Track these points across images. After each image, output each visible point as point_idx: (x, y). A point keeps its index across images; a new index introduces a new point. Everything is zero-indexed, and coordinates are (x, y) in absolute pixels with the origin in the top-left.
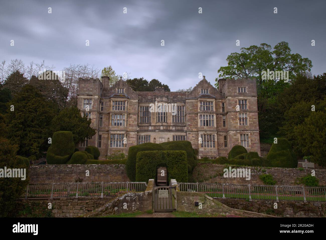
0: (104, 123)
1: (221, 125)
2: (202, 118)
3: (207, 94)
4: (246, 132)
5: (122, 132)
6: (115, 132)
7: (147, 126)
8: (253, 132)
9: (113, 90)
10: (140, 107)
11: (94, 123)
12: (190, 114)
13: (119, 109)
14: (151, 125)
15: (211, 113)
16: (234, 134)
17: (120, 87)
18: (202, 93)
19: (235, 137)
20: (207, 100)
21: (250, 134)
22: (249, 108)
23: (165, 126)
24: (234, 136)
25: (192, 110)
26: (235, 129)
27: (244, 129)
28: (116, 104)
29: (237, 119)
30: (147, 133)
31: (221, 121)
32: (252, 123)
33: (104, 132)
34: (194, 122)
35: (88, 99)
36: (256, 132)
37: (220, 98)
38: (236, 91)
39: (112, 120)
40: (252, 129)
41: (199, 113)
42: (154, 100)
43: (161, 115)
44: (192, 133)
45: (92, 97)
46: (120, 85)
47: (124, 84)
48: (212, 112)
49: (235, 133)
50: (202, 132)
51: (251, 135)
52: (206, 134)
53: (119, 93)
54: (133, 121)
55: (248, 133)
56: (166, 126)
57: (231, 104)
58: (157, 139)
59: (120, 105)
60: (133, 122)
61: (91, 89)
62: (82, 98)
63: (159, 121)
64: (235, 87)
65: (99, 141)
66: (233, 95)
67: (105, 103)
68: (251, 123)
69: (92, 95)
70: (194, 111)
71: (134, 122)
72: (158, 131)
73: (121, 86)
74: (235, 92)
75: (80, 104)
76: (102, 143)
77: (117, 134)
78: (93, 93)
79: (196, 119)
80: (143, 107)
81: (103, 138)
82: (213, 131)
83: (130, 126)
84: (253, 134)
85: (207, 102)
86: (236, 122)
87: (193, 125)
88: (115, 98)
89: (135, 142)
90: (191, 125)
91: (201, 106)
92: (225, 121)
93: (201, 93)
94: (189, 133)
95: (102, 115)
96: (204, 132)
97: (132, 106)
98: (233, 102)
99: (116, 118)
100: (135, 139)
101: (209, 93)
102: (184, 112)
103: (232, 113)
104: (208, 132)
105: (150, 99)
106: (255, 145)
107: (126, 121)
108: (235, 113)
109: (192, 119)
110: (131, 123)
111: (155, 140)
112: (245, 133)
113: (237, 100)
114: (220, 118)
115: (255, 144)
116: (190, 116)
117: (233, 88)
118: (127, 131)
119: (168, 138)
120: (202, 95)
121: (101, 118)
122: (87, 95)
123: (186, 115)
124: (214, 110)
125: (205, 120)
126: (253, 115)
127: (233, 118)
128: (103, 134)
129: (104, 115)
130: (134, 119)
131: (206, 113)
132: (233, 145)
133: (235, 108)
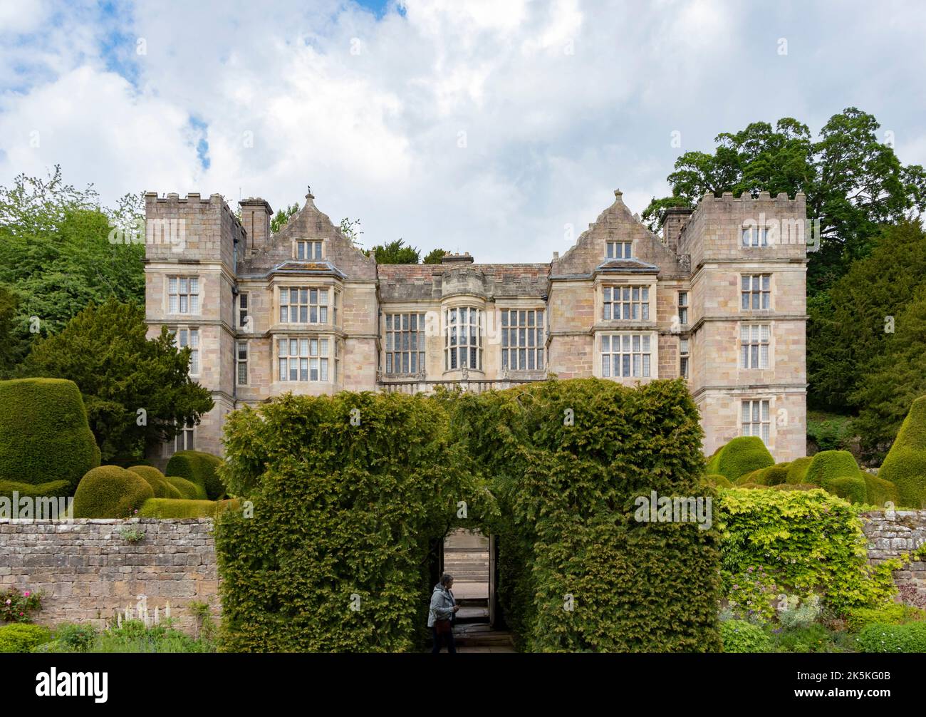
1: (675, 372)
2: (608, 349)
3: (627, 260)
4: (762, 394)
7: (412, 384)
8: (787, 390)
9: (281, 248)
10: (384, 317)
11: (213, 369)
12: (565, 335)
13: (303, 318)
14: (428, 379)
15: (640, 329)
16: (720, 402)
17: (305, 235)
18: (610, 255)
20: (626, 281)
21: (774, 398)
22: (777, 303)
23: (476, 381)
24: (722, 407)
25: (573, 319)
26: (724, 383)
27: (757, 380)
28: (293, 299)
29: (735, 347)
31: (675, 358)
32: (786, 358)
34: (580, 363)
35: (182, 277)
36: (795, 390)
37: (673, 274)
38: (733, 241)
39: (280, 358)
40: (783, 382)
41: (601, 329)
42: (434, 288)
45: (199, 267)
46: (305, 227)
47: (323, 225)
48: (645, 325)
49: (723, 399)
51: (779, 403)
53: (306, 257)
54: (357, 365)
55: (769, 396)
56: (480, 382)
57: (714, 290)
59: (309, 304)
60: (360, 368)
61: (195, 239)
62: (162, 271)
63: (454, 365)
64: (733, 226)
66: (724, 257)
67: (254, 296)
68: (780, 358)
69: (197, 263)
70: (579, 324)
71: (363, 367)
73: (309, 230)
74: (730, 247)
75: (156, 296)
78: (202, 251)
79: (585, 354)
80: (397, 315)
84: (787, 399)
85: (629, 286)
87: (575, 374)
88: (287, 275)
90: (569, 376)
91: (605, 303)
92: (687, 358)
93: (607, 255)
95: (244, 344)
97: (353, 306)
99: (294, 352)
101: (634, 258)
102: (542, 333)
103: (720, 324)
105: (421, 287)
106: (789, 436)
107: (332, 361)
108: (728, 325)
109: (573, 354)
110: (353, 369)
112: (758, 396)
113: (736, 278)
114: (670, 347)
116: (566, 343)
117: (724, 230)
120: (610, 263)
121: (243, 354)
122: (182, 262)
123: (550, 341)
124: (653, 318)
125: (619, 355)
126: (789, 332)
127: (720, 342)
129: (251, 341)
130: (365, 357)
131: (625, 329)
132: (717, 438)
133: (730, 304)
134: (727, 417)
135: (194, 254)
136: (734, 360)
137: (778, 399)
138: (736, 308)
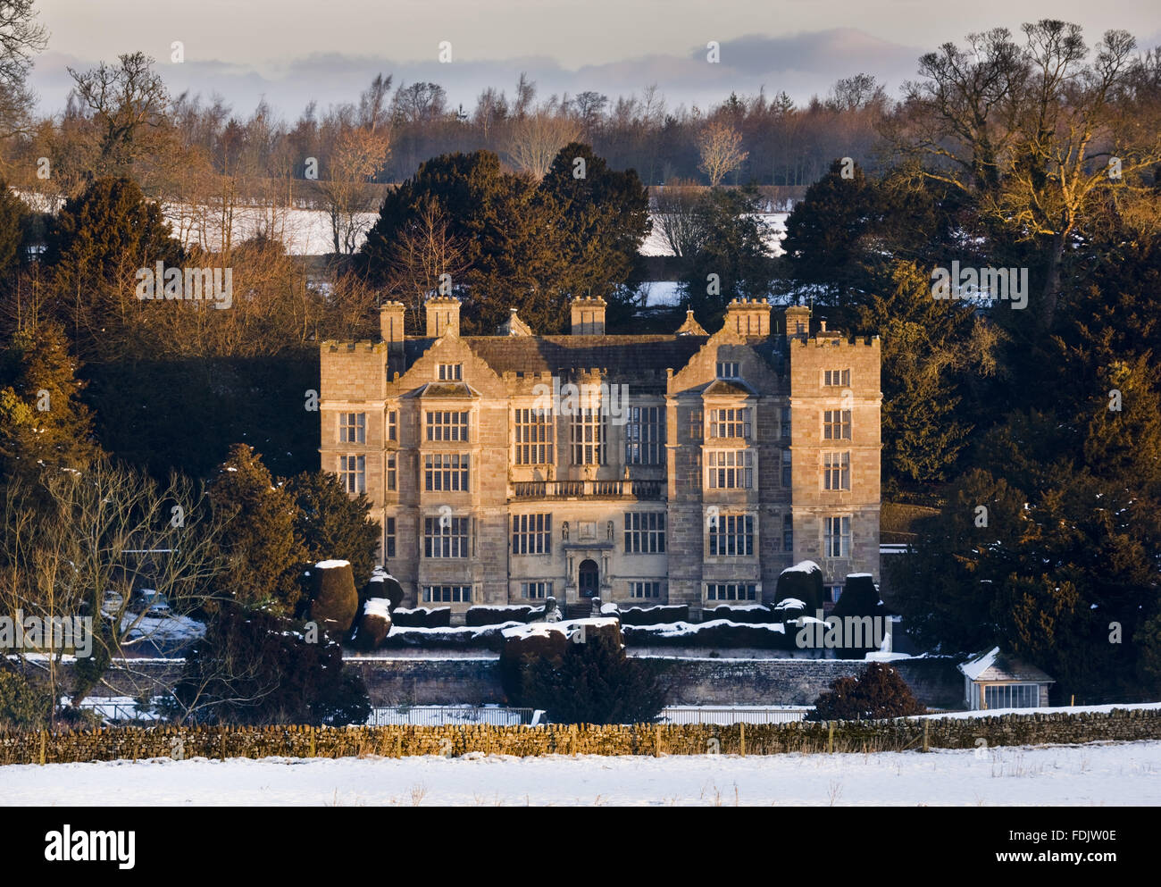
1: (778, 481)
2: (715, 464)
4: (843, 511)
7: (540, 482)
8: (863, 509)
9: (424, 371)
10: (513, 412)
14: (554, 479)
16: (806, 518)
17: (446, 359)
18: (719, 374)
19: (807, 527)
20: (730, 404)
21: (852, 515)
22: (855, 434)
23: (598, 481)
25: (685, 432)
27: (836, 500)
28: (438, 420)
30: (540, 505)
31: (779, 468)
32: (862, 481)
33: (402, 509)
34: (692, 471)
35: (351, 414)
36: (870, 509)
38: (816, 383)
40: (858, 503)
43: (586, 441)
44: (684, 507)
45: (365, 405)
46: (446, 353)
47: (462, 350)
50: (714, 507)
51: (856, 520)
52: (725, 514)
53: (446, 379)
54: (492, 473)
55: (848, 514)
56: (602, 482)
57: (800, 422)
58: (571, 526)
59: (451, 425)
60: (494, 476)
61: (361, 381)
62: (334, 409)
63: (580, 460)
64: (815, 369)
65: (388, 538)
66: (808, 395)
67: (402, 414)
68: (856, 481)
69: (363, 402)
70: (690, 437)
72: (575, 499)
73: (449, 354)
75: (329, 430)
76: (397, 542)
78: (366, 392)
80: (526, 410)
81: (399, 526)
83: (483, 489)
84: (862, 516)
85: (733, 409)
86: (814, 479)
87: (687, 481)
88: (433, 401)
89: (500, 540)
90: (682, 482)
91: (712, 423)
93: (715, 375)
94: (676, 506)
95: (394, 455)
96: (719, 507)
97: (488, 421)
98: (808, 417)
100: (500, 530)
103: (804, 451)
104: (732, 508)
106: (865, 549)
108: (811, 453)
109: (686, 463)
110: (488, 477)
111: (567, 527)
112: (840, 514)
113: (818, 413)
114: (773, 458)
115: (865, 545)
116: (679, 454)
117: (807, 372)
119: (611, 522)
120: (717, 385)
121: (392, 464)
122: (350, 401)
125: (724, 469)
126: (864, 459)
128: (399, 513)
129: (399, 452)
131: (729, 446)
132: (802, 550)
133: (813, 435)
134: (810, 531)
135: (359, 394)
136: (817, 483)
137: (855, 516)
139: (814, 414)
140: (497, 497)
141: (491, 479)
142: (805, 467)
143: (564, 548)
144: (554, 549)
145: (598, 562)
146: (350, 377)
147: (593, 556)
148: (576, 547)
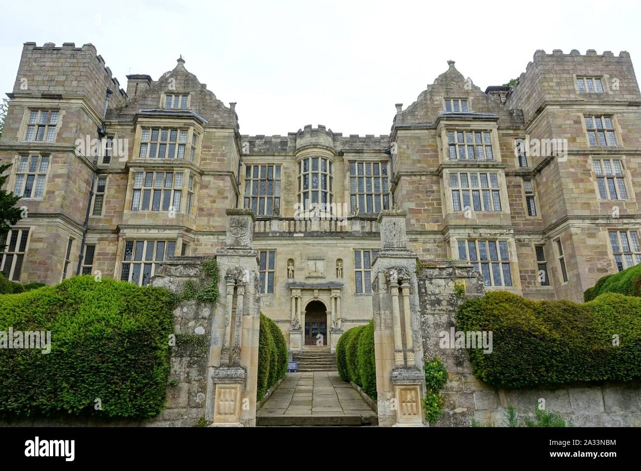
0: (108, 202)
1: (523, 209)
2: (457, 185)
3: (465, 113)
4: (628, 225)
5: (167, 231)
6: (143, 231)
7: (266, 220)
9: (149, 98)
10: (244, 167)
11: (57, 193)
12: (413, 174)
13: (162, 154)
14: (280, 217)
15: (487, 167)
18: (448, 108)
19: (591, 242)
20: (469, 126)
22: (624, 140)
24: (589, 237)
25: (419, 161)
26: (586, 213)
27: (620, 211)
28: (154, 137)
29: (591, 179)
30: (264, 242)
31: (521, 197)
33: (105, 236)
34: (428, 200)
35: (44, 110)
37: (509, 125)
38: (570, 87)
39: (134, 190)
41: (449, 166)
42: (289, 145)
43: (313, 187)
44: (423, 237)
45: (61, 101)
47: (191, 82)
48: (491, 164)
49: (589, 229)
50: (462, 231)
52: (476, 239)
53: (172, 107)
54: (211, 199)
55: (637, 226)
57: (560, 127)
58: (297, 263)
59: (168, 142)
60: (214, 202)
61: (63, 78)
62: (24, 104)
64: (568, 76)
65: (84, 268)
66: (565, 99)
67: (120, 138)
68: (638, 190)
69: (59, 97)
70: (425, 165)
71: (218, 201)
72: (302, 235)
74: (569, 91)
77: (151, 241)
78: (66, 88)
79: (433, 192)
80: (256, 167)
81: (99, 254)
82: (500, 227)
83: (200, 216)
86: (589, 187)
87: (425, 210)
88: (150, 116)
90: (419, 212)
91: (450, 145)
92: (532, 197)
93: (445, 109)
94: (413, 237)
95: (104, 179)
96: (467, 231)
97: (211, 147)
98: (568, 122)
99: (149, 184)
101: (470, 111)
102: (387, 181)
103: (571, 158)
104: (481, 231)
105: (278, 143)
107: (185, 193)
108: (580, 158)
109: (422, 192)
110: (207, 204)
111: (293, 265)
112: (625, 226)
113: (579, 117)
114: (516, 185)
116: (413, 182)
117: (560, 78)
118: (188, 230)
119: (339, 260)
121: (101, 189)
122: (44, 97)
123: (396, 184)
124: (498, 158)
125: (468, 190)
128: (100, 240)
129: (110, 175)
130: (219, 192)
131: (472, 166)
132: (590, 270)
133: (578, 140)
134: (598, 247)
135: (59, 90)
136: (593, 191)
138: (585, 143)
139: (575, 119)
140: (215, 224)
141: (209, 205)
142: (574, 174)
143: (290, 287)
144: (279, 288)
145: (327, 304)
146: (51, 73)
147: (324, 298)
148: (304, 289)
